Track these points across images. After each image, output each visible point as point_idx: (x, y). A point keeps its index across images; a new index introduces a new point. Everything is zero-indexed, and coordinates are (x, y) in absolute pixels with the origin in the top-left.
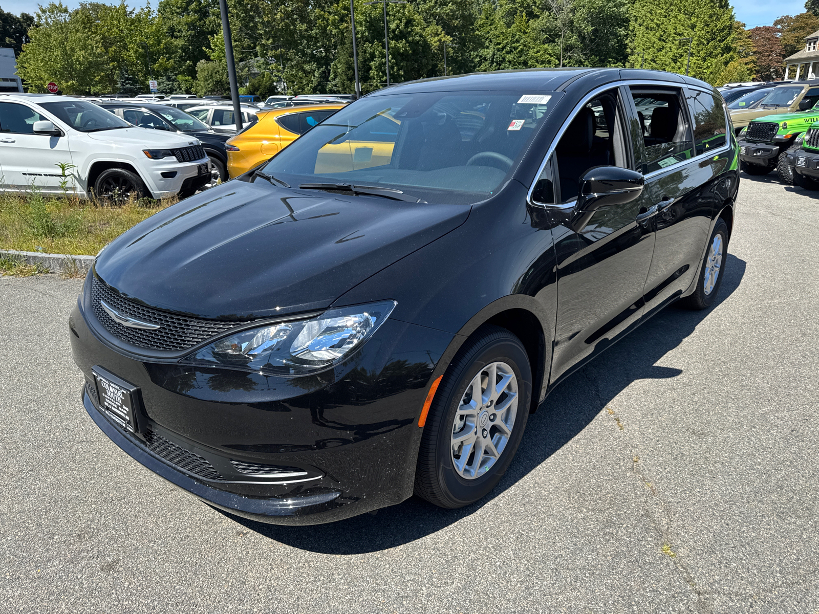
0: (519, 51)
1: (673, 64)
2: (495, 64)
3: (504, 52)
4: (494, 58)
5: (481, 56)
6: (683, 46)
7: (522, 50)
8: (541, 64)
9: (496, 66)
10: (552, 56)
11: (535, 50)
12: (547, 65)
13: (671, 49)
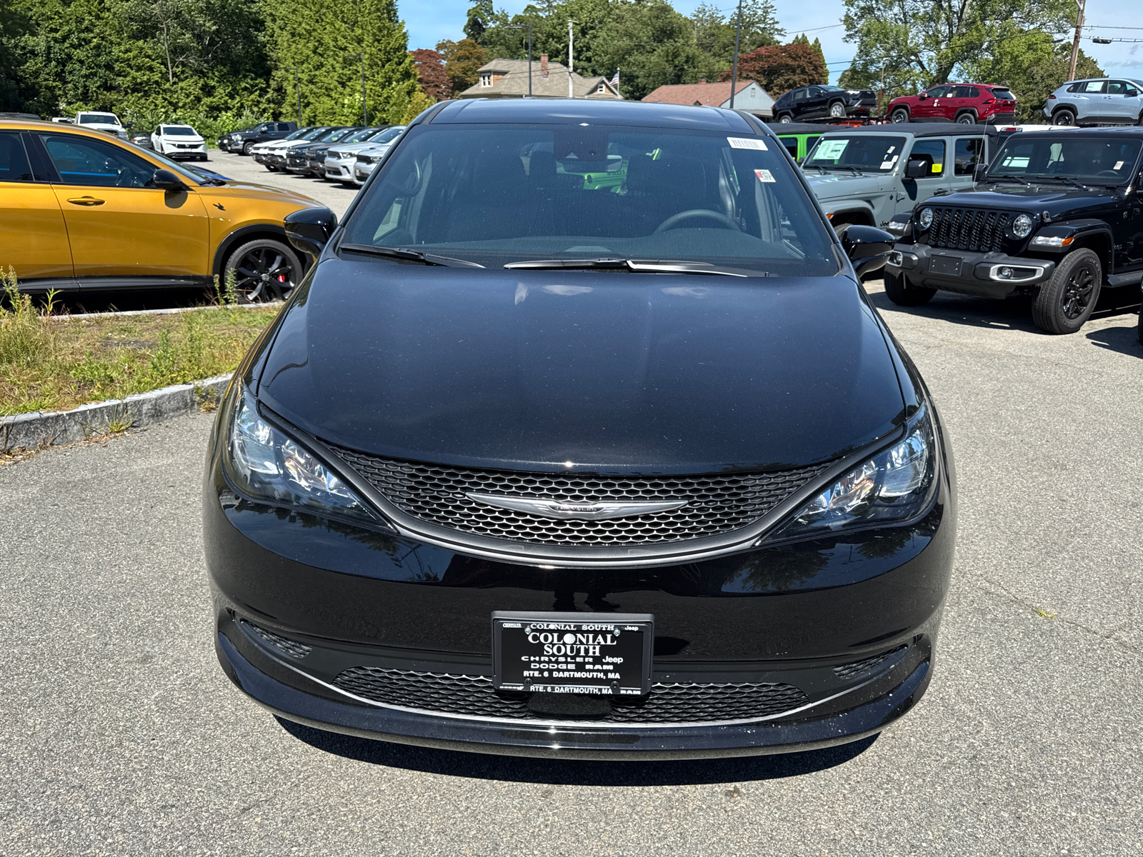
0: (95, 47)
1: (340, 89)
2: (54, 63)
3: (66, 45)
4: (50, 53)
5: (24, 48)
6: (351, 65)
7: (98, 47)
8: (137, 71)
9: (56, 67)
10: (153, 60)
11: (123, 48)
12: (147, 73)
13: (334, 68)
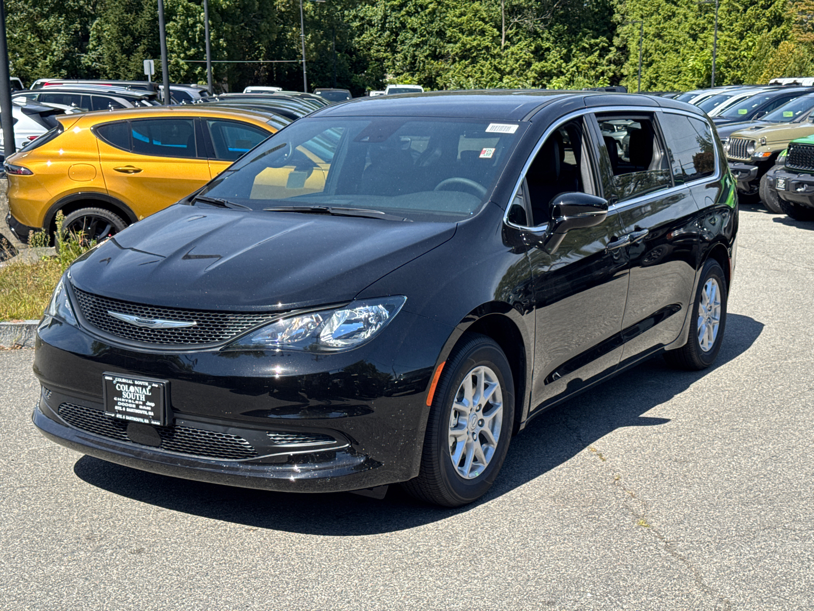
0: (430, 13)
1: (691, 42)
2: (388, 33)
3: (403, 12)
4: (385, 23)
5: (363, 19)
6: (706, 12)
7: (433, 12)
8: (467, 36)
9: (389, 36)
10: (486, 23)
11: (458, 12)
12: (479, 37)
13: (686, 18)
